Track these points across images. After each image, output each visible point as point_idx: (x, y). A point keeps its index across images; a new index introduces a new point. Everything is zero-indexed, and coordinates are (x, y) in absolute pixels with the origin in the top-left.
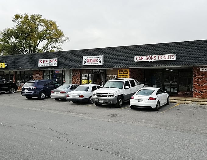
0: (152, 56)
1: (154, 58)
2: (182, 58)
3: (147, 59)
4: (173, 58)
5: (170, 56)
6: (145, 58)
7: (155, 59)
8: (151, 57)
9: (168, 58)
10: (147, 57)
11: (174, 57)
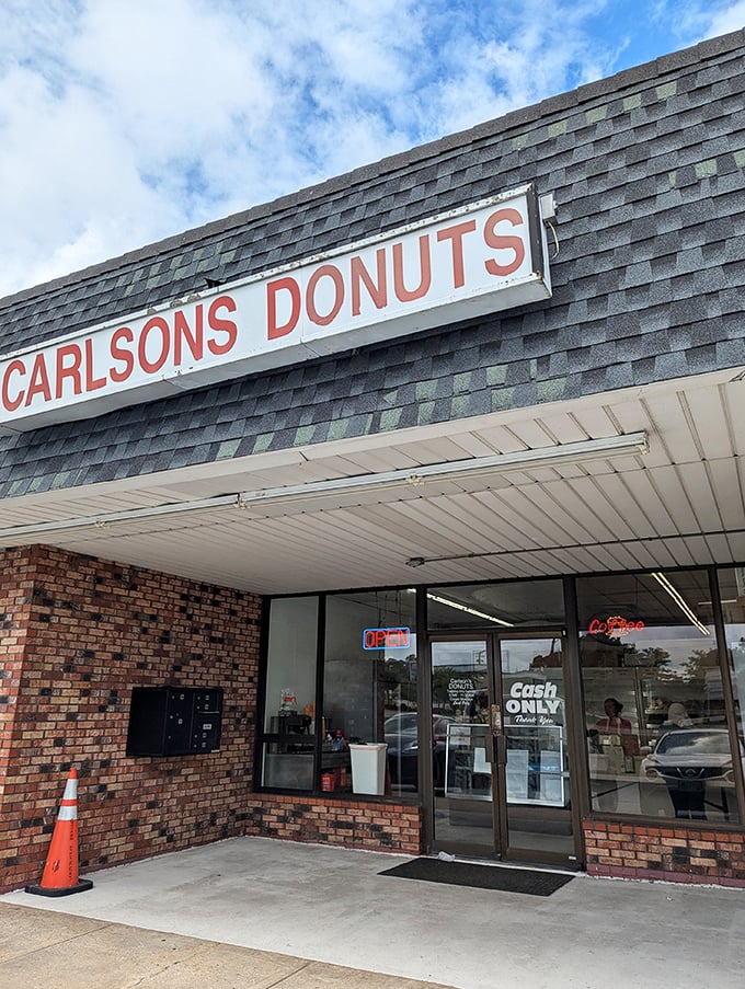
0: (189, 313)
1: (209, 333)
2: (664, 259)
3: (121, 366)
4: (505, 257)
5: (441, 251)
6: (104, 363)
7: (222, 338)
8: (169, 318)
9: (412, 282)
10: (122, 344)
11: (522, 231)
